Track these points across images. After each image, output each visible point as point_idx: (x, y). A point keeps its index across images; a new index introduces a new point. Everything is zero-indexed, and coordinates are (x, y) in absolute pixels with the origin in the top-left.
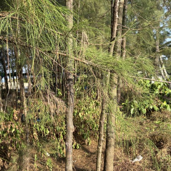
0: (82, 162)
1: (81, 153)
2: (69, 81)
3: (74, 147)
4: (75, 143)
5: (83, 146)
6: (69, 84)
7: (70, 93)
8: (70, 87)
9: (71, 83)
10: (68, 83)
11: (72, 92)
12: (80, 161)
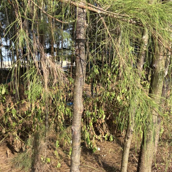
0: (113, 157)
1: (115, 147)
2: (79, 43)
3: (106, 139)
4: (108, 134)
5: (118, 138)
6: (78, 47)
7: (79, 60)
8: (79, 51)
9: (81, 45)
10: (77, 45)
11: (82, 58)
12: (111, 157)
